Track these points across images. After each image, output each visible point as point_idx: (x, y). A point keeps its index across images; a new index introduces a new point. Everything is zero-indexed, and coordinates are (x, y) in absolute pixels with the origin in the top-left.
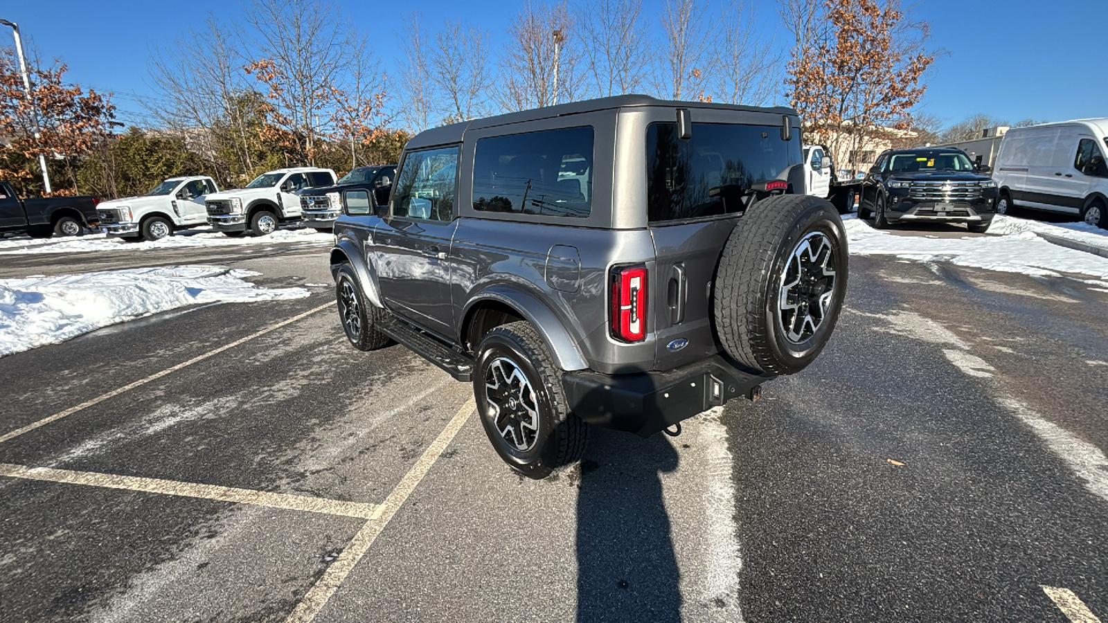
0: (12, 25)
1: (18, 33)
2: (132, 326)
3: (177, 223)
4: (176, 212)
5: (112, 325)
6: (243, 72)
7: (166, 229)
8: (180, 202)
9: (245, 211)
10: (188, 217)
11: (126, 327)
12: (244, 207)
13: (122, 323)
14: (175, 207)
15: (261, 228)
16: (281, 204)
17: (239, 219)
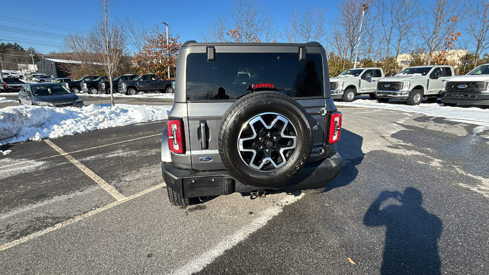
2: (147, 124)
4: (359, 86)
5: (141, 123)
11: (145, 124)
13: (144, 122)
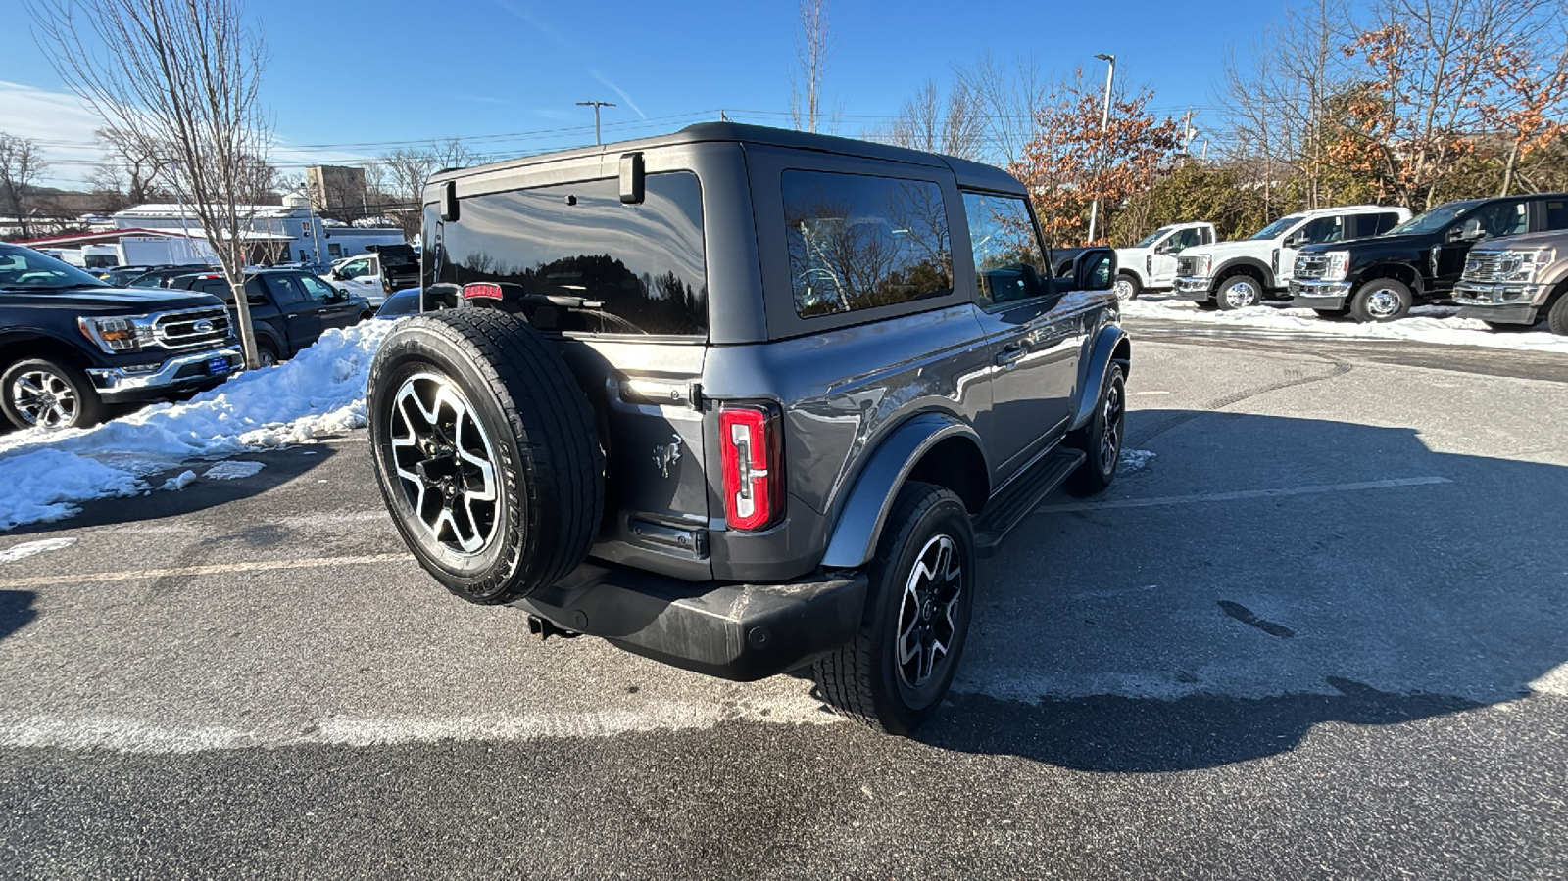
0: (1109, 58)
1: (1114, 66)
3: (1145, 285)
4: (1149, 270)
6: (1342, 54)
7: (1130, 289)
8: (1157, 259)
9: (1213, 271)
10: (1161, 277)
12: (1213, 268)
14: (1149, 264)
15: (1229, 300)
16: (1275, 266)
17: (1201, 285)
